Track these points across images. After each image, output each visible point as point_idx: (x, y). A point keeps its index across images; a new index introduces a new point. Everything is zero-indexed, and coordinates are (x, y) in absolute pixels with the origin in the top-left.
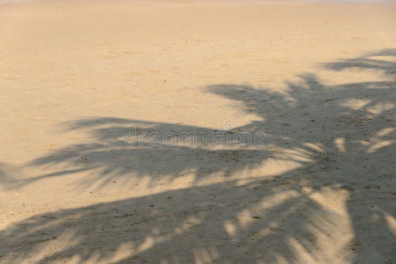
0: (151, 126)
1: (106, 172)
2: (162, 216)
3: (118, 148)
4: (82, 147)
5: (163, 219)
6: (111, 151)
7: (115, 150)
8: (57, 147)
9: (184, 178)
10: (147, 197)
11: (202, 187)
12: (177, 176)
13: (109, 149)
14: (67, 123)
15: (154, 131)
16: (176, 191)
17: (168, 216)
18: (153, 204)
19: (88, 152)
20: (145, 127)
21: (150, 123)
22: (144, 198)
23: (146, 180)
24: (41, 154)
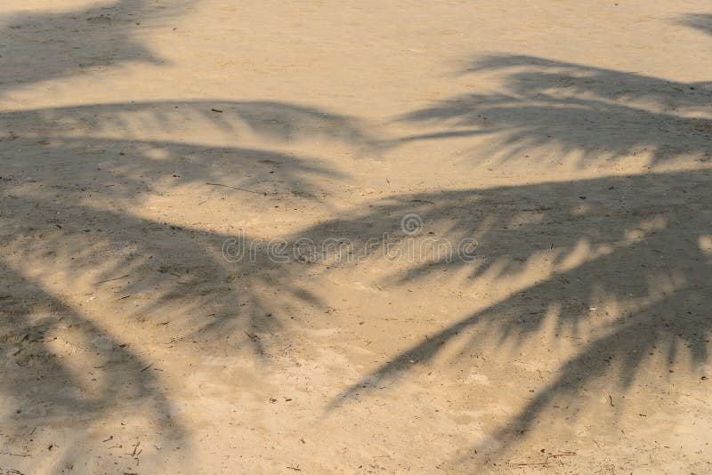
0: (587, 74)
1: (513, 139)
2: (598, 215)
3: (536, 104)
4: (480, 99)
5: (600, 219)
6: (525, 108)
7: (531, 107)
8: (443, 97)
9: (636, 158)
10: (576, 183)
11: (663, 175)
12: (625, 153)
13: (521, 105)
14: (459, 61)
15: (593, 82)
16: (623, 177)
17: (608, 216)
18: (584, 195)
19: (488, 107)
20: (580, 75)
21: (588, 69)
22: (572, 183)
23: (575, 156)
24: (419, 105)
